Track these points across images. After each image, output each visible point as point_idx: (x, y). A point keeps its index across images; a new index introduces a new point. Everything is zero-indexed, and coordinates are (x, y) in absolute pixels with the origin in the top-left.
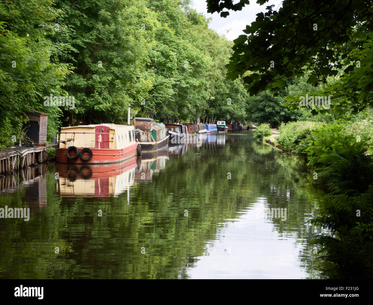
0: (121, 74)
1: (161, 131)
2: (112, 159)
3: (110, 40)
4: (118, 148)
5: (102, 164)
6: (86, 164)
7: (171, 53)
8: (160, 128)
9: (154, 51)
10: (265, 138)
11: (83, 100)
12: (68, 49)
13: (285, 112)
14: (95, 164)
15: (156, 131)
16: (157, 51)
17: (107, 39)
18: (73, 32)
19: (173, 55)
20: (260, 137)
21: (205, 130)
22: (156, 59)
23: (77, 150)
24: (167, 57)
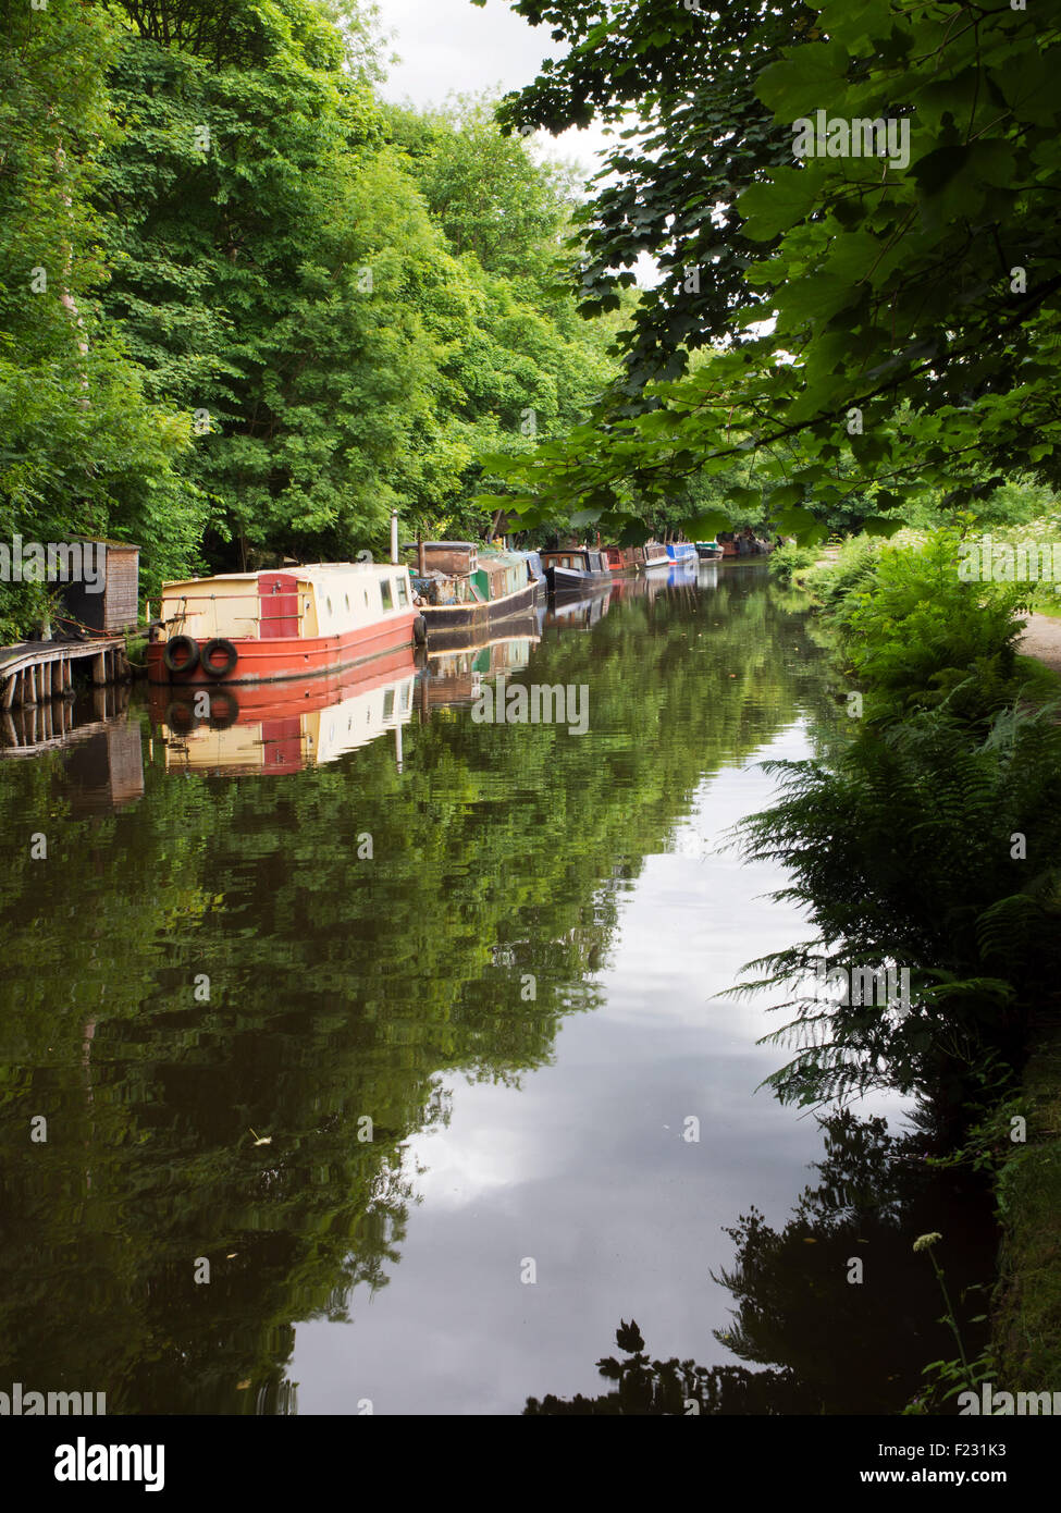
0: (363, 431)
1: (510, 574)
2: (301, 665)
3: (329, 342)
4: (322, 635)
5: (268, 681)
6: (220, 685)
7: (543, 376)
8: (506, 565)
9: (498, 373)
10: (796, 574)
11: (264, 506)
12: (213, 372)
13: (853, 504)
14: (246, 683)
15: (486, 574)
16: (506, 373)
17: (322, 341)
18: (227, 325)
19: (548, 381)
20: (784, 571)
21: (666, 559)
22: (502, 392)
23: (193, 645)
24: (531, 385)
